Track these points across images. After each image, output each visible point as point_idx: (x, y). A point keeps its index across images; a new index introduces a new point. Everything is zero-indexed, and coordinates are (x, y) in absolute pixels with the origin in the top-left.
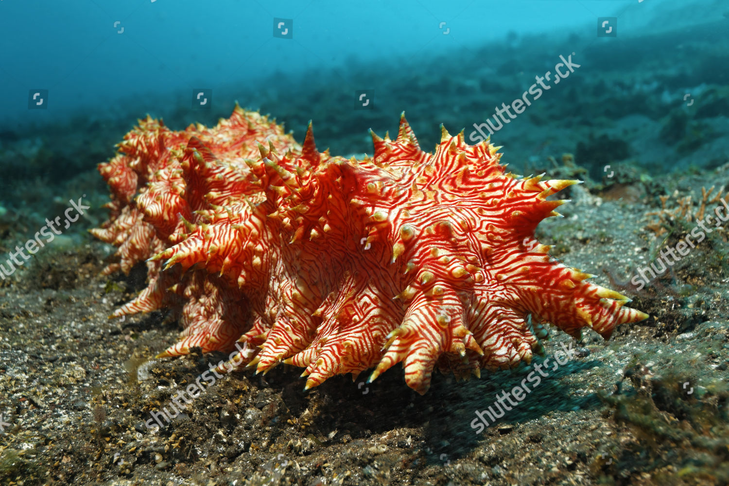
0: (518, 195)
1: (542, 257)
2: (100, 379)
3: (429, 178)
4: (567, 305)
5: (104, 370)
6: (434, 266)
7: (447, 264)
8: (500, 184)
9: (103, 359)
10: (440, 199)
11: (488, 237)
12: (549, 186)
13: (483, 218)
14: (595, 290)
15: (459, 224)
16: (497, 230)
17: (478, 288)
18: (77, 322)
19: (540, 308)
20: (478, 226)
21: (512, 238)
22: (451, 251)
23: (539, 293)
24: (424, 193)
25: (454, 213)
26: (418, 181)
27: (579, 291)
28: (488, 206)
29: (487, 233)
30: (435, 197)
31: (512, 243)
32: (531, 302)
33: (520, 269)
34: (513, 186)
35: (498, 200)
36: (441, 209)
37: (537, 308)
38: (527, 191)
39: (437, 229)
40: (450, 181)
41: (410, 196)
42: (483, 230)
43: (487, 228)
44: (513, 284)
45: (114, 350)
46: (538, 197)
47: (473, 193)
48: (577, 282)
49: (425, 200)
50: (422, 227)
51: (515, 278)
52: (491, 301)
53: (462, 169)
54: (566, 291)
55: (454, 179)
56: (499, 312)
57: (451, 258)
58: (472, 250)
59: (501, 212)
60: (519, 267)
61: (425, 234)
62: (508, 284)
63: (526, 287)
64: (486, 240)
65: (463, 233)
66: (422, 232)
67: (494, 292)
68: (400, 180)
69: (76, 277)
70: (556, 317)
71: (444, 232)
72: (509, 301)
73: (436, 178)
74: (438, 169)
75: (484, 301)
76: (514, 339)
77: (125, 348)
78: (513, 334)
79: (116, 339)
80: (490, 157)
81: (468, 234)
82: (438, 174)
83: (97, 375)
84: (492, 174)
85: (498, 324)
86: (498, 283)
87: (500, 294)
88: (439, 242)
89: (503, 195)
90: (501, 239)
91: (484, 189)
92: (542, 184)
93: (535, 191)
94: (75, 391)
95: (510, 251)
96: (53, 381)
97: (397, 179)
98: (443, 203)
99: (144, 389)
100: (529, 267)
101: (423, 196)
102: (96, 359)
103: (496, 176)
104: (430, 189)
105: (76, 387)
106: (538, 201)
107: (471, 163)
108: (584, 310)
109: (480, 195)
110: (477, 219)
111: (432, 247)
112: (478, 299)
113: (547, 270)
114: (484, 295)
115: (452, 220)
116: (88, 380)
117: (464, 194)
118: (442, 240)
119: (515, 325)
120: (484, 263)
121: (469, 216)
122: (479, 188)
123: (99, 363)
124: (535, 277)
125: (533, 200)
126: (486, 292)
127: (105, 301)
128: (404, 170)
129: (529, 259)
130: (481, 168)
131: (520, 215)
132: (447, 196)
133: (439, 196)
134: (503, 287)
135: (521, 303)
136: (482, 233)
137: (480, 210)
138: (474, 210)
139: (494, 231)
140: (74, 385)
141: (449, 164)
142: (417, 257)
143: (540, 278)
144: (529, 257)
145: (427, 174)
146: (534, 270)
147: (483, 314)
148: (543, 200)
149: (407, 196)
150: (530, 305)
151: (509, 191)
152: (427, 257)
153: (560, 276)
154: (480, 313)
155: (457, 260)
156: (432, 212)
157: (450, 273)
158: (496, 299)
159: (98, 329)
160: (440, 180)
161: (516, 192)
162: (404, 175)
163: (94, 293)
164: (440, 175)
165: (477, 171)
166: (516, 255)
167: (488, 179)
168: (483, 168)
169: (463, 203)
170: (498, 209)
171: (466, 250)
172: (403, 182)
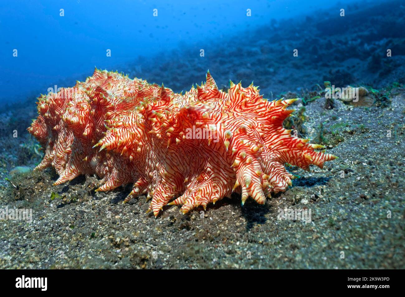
0: (273, 109)
1: (288, 135)
2: (54, 256)
3: (229, 107)
4: (301, 155)
5: (56, 251)
6: (244, 148)
7: (249, 146)
8: (263, 105)
9: (55, 243)
10: (236, 116)
11: (262, 129)
12: (286, 103)
13: (258, 121)
14: (311, 146)
15: (248, 126)
16: (265, 126)
17: (263, 154)
18: (37, 220)
19: (289, 159)
20: (256, 125)
21: (273, 128)
22: (249, 139)
23: (288, 151)
24: (228, 114)
25: (244, 122)
26: (223, 108)
27: (305, 147)
28: (259, 115)
29: (261, 128)
30: (233, 115)
31: (273, 131)
32: (285, 157)
33: (279, 142)
34: (270, 105)
35: (264, 113)
36: (238, 120)
37: (288, 159)
38: (277, 107)
39: (240, 130)
40: (239, 107)
41: (221, 116)
42: (259, 126)
43: (261, 126)
44: (277, 150)
45: (61, 237)
46: (282, 108)
47: (251, 111)
48: (304, 144)
49: (229, 117)
50: (233, 131)
51: (277, 147)
52: (269, 160)
53: (244, 101)
54: (299, 148)
55: (241, 106)
56: (273, 164)
57: (250, 143)
58: (256, 137)
59: (267, 117)
60: (278, 141)
61: (235, 134)
62: (275, 150)
63: (282, 150)
64: (261, 131)
65: (251, 130)
66: (234, 133)
67: (270, 155)
68: (214, 109)
69: (34, 192)
70: (296, 161)
71: (243, 131)
72: (276, 159)
73: (232, 106)
74: (232, 101)
75: (267, 160)
76: (282, 175)
77: (67, 235)
78: (282, 174)
79: (61, 230)
80: (255, 93)
81: (253, 130)
82: (232, 104)
83: (52, 254)
84: (258, 101)
85: (274, 170)
86: (270, 150)
87: (272, 156)
88: (242, 136)
89: (266, 110)
90: (268, 130)
91: (256, 108)
92: (283, 102)
93: (280, 106)
94: (40, 265)
95: (273, 134)
96: (26, 260)
97: (213, 108)
98: (238, 117)
99: (81, 263)
100: (283, 141)
101: (228, 115)
102: (50, 243)
103: (260, 102)
104: (230, 112)
105: (40, 263)
106: (283, 110)
107: (247, 97)
108: (308, 155)
109: (254, 111)
110: (255, 122)
111: (240, 140)
112: (264, 160)
113: (290, 141)
114: (266, 158)
115: (244, 125)
116: (47, 258)
117: (247, 112)
118: (243, 135)
119: (282, 169)
120: (262, 142)
121: (252, 122)
122: (254, 108)
123: (52, 246)
124: (286, 145)
125: (280, 110)
126: (266, 156)
127: (52, 205)
128: (215, 104)
129: (282, 137)
130: (252, 99)
131: (276, 118)
132: (239, 114)
133: (235, 114)
134: (272, 152)
135: (281, 159)
136: (259, 128)
137: (256, 118)
138: (253, 118)
139: (264, 126)
140: (39, 261)
141: (237, 99)
142: (236, 146)
143: (288, 145)
144: (282, 136)
145: (227, 104)
146: (285, 142)
147: (267, 167)
148: (285, 110)
149: (220, 116)
150: (285, 158)
151: (268, 108)
152: (240, 145)
153: (296, 142)
154: (266, 166)
155: (253, 143)
156: (234, 123)
157: (252, 150)
158: (271, 159)
159: (49, 224)
160: (234, 107)
161: (272, 108)
162: (216, 106)
163: (45, 201)
164: (233, 104)
165: (251, 100)
166: (276, 136)
167: (256, 104)
168: (254, 99)
169: (247, 116)
170: (265, 116)
171: (254, 138)
172: (216, 109)
